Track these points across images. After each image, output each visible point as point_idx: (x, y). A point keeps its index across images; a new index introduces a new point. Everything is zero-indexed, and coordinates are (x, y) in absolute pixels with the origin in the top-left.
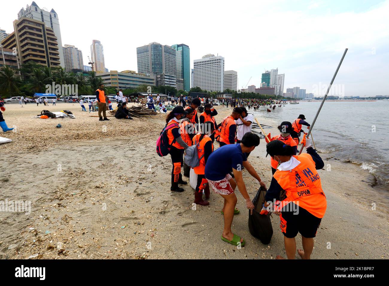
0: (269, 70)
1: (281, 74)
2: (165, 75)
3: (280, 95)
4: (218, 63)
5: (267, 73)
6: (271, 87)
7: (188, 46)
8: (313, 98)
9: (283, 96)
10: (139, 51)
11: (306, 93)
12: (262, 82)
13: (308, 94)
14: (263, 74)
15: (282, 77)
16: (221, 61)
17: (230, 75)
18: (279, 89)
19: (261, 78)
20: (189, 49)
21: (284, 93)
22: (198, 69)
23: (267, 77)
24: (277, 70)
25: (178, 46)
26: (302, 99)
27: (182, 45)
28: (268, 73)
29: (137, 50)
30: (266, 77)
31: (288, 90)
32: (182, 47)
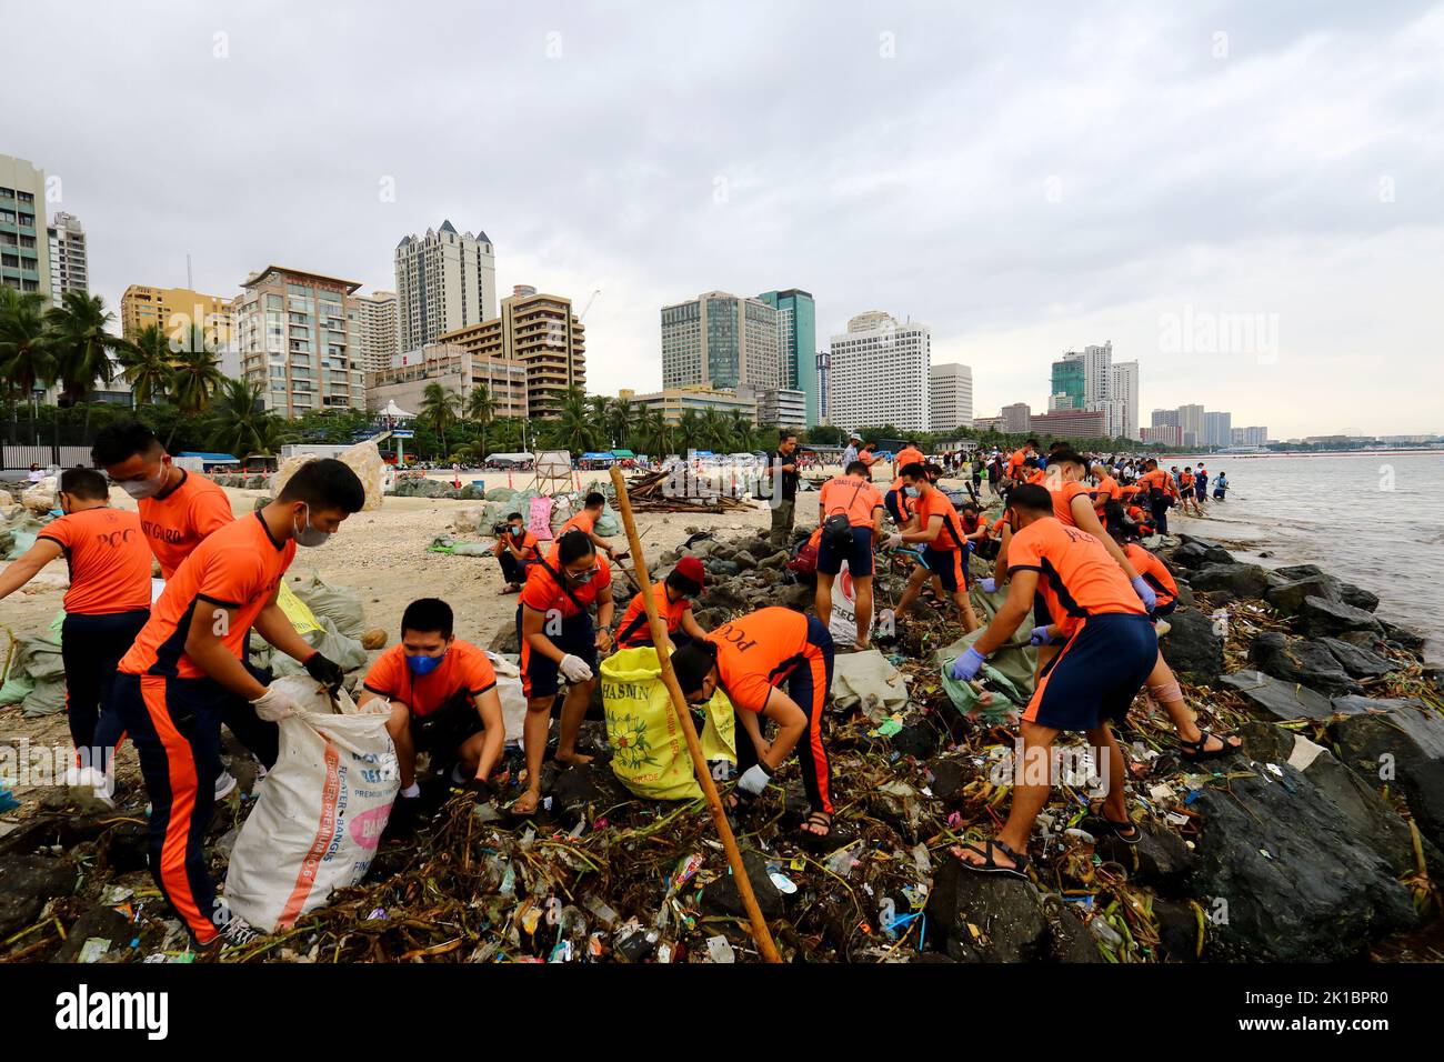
0: (1080, 350)
1: (1125, 364)
2: (780, 392)
3: (1126, 436)
4: (911, 345)
5: (1071, 362)
6: (1091, 410)
7: (810, 296)
8: (1260, 446)
9: (1137, 438)
10: (669, 318)
11: (1232, 427)
12: (1055, 392)
13: (1239, 430)
14: (1056, 366)
15: (1128, 373)
16: (922, 337)
17: (951, 379)
18: (1120, 414)
19: (1051, 378)
20: (813, 302)
21: (1142, 430)
22: (844, 362)
23: (1073, 375)
24: (1110, 349)
25: (781, 296)
26: (1215, 449)
27: (792, 294)
28: (1075, 362)
29: (663, 317)
30: (1067, 374)
31: (1158, 417)
32: (792, 298)
